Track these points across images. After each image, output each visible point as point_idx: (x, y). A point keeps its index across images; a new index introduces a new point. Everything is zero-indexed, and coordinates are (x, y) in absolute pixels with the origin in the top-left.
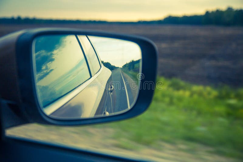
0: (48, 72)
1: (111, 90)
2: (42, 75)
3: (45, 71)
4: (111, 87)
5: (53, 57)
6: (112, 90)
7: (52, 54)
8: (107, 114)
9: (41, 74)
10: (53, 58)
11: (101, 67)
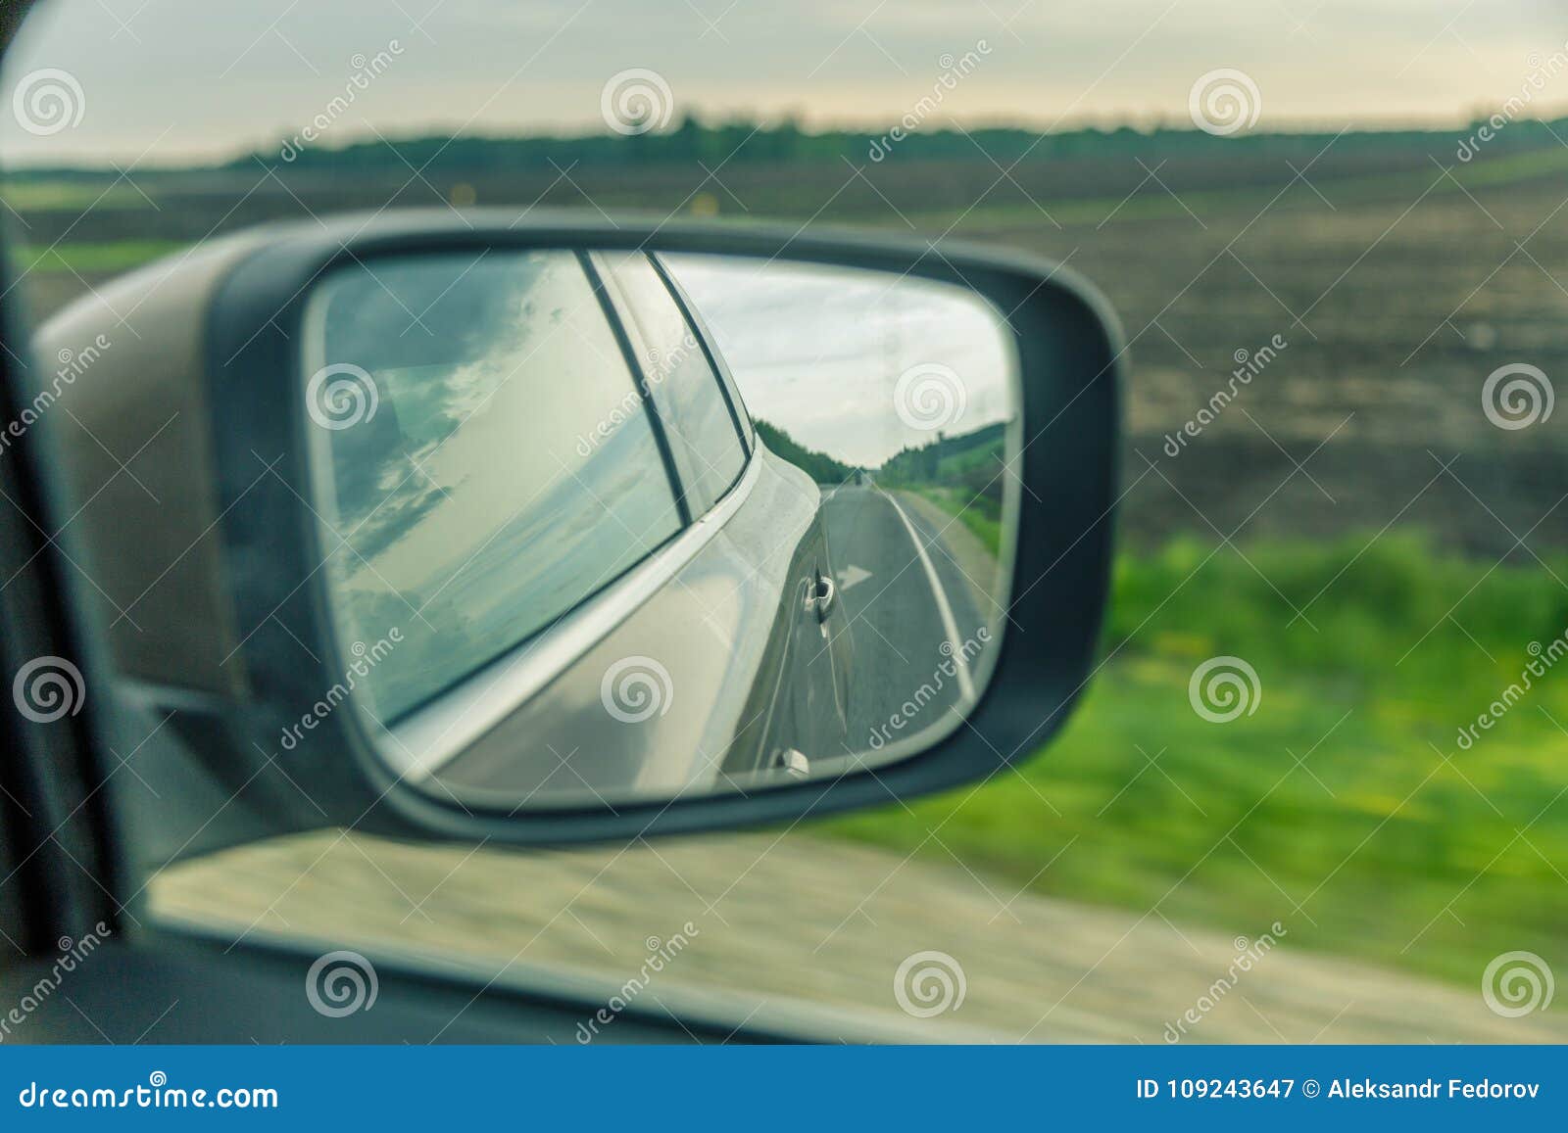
0: (416, 505)
1: (818, 609)
2: (380, 525)
3: (398, 504)
4: (821, 590)
5: (449, 407)
6: (824, 607)
7: (442, 391)
8: (799, 764)
9: (374, 519)
10: (451, 414)
11: (748, 457)
